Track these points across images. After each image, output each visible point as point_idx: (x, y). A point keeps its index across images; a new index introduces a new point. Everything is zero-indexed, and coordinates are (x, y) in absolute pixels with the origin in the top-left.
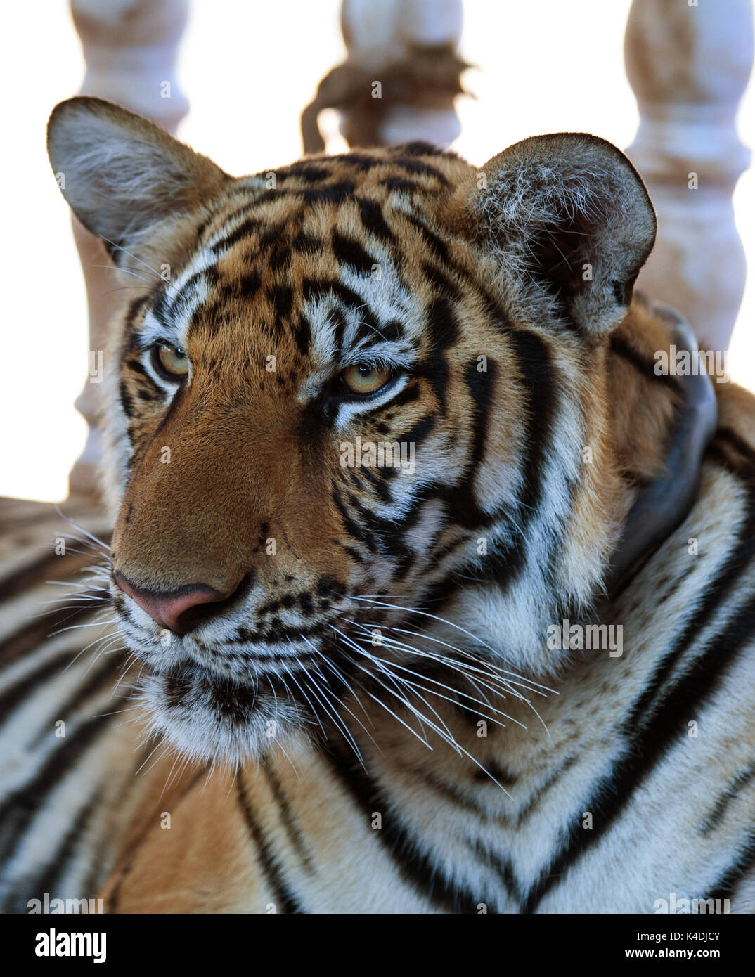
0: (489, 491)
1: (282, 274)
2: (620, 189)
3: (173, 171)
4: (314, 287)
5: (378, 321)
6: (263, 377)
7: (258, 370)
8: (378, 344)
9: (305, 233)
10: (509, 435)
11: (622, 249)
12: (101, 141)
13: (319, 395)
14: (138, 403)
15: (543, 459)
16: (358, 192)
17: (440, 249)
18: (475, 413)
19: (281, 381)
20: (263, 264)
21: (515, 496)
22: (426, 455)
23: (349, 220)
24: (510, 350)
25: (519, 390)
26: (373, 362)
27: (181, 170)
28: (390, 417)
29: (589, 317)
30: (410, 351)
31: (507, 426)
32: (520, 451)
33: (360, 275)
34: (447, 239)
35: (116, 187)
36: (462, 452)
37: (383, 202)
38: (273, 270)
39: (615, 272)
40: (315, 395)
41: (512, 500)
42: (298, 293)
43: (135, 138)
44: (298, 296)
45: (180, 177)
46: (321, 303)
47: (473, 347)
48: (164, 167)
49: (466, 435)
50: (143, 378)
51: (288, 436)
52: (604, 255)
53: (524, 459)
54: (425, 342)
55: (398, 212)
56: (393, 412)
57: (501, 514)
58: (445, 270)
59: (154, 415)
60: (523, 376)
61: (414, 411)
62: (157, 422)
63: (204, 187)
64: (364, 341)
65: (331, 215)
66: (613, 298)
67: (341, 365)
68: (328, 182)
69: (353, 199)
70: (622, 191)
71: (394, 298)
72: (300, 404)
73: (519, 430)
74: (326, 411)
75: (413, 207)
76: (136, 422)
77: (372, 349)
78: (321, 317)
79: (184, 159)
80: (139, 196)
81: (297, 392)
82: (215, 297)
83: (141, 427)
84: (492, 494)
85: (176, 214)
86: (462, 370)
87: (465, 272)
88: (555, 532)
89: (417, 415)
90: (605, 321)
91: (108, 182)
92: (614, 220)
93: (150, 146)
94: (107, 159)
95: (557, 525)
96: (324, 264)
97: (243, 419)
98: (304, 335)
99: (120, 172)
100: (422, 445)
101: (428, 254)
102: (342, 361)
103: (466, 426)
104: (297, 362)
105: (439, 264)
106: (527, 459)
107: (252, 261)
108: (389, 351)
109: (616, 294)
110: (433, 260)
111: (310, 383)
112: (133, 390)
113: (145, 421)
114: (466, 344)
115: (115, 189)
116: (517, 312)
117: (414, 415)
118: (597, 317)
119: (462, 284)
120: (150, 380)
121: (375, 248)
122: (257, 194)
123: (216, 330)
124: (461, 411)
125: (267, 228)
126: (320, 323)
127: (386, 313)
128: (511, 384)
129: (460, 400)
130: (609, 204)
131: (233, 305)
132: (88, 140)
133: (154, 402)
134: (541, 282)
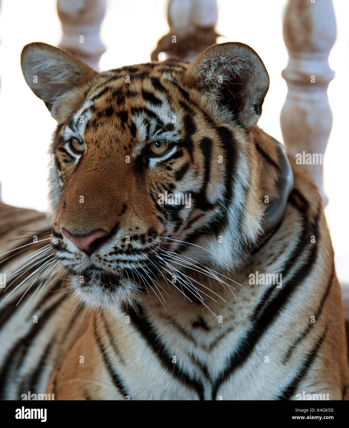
0: (212, 194)
1: (122, 107)
2: (254, 66)
3: (75, 71)
4: (136, 110)
5: (163, 123)
6: (118, 146)
7: (116, 144)
8: (164, 133)
9: (130, 90)
10: (219, 170)
11: (256, 91)
12: (45, 60)
13: (141, 154)
14: (63, 165)
15: (233, 180)
16: (150, 75)
17: (185, 95)
18: (205, 161)
19: (125, 148)
20: (114, 103)
21: (223, 196)
22: (186, 179)
23: (148, 85)
24: (217, 135)
25: (222, 151)
26: (162, 140)
27: (78, 70)
28: (171, 164)
29: (245, 120)
30: (177, 135)
31: (218, 166)
32: (224, 177)
33: (155, 106)
34: (188, 90)
35: (51, 78)
36: (201, 178)
37: (160, 77)
38: (118, 105)
39: (254, 101)
40: (139, 154)
41: (221, 197)
42: (129, 113)
43: (59, 58)
44: (130, 115)
45: (78, 74)
46: (139, 116)
47: (202, 134)
48: (71, 69)
49: (202, 170)
50: (65, 154)
51: (130, 170)
52: (250, 94)
53: (225, 180)
54: (183, 132)
55: (166, 80)
56: (172, 162)
57: (217, 204)
58: (188, 104)
59: (70, 168)
60: (223, 145)
61: (181, 161)
62: (73, 170)
63: (87, 77)
64: (158, 131)
65: (141, 83)
66: (254, 112)
67: (149, 142)
68: (138, 73)
69: (148, 77)
70: (255, 66)
71: (169, 115)
72: (133, 157)
73: (223, 168)
74: (144, 161)
75: (173, 78)
76: (63, 172)
77: (162, 135)
78: (140, 122)
79: (79, 66)
80: (61, 82)
81: (132, 153)
82: (95, 117)
83: (65, 174)
84: (214, 196)
85: (76, 88)
86: (199, 143)
87: (196, 104)
88: (240, 210)
89: (183, 163)
90: (252, 121)
91: (48, 76)
92: (252, 78)
93: (65, 61)
94: (48, 66)
95: (241, 207)
96: (139, 101)
97: (111, 163)
98: (134, 129)
99: (53, 72)
100: (185, 175)
101: (181, 97)
102: (149, 140)
103: (201, 167)
104: (132, 140)
105: (185, 101)
106: (226, 180)
107: (109, 102)
108: (168, 136)
109: (256, 110)
110: (183, 99)
111: (137, 149)
112: (61, 159)
113: (66, 171)
114: (200, 133)
115: (50, 79)
116: (217, 119)
117: (181, 163)
118: (248, 120)
119: (195, 109)
120: (68, 154)
121: (159, 95)
122: (110, 78)
123: (96, 129)
124: (199, 160)
125: (114, 89)
126: (140, 124)
127: (166, 120)
128: (218, 148)
129: (199, 156)
130: (250, 72)
131: (103, 119)
132: (38, 59)
133: (70, 163)
134: (226, 106)
